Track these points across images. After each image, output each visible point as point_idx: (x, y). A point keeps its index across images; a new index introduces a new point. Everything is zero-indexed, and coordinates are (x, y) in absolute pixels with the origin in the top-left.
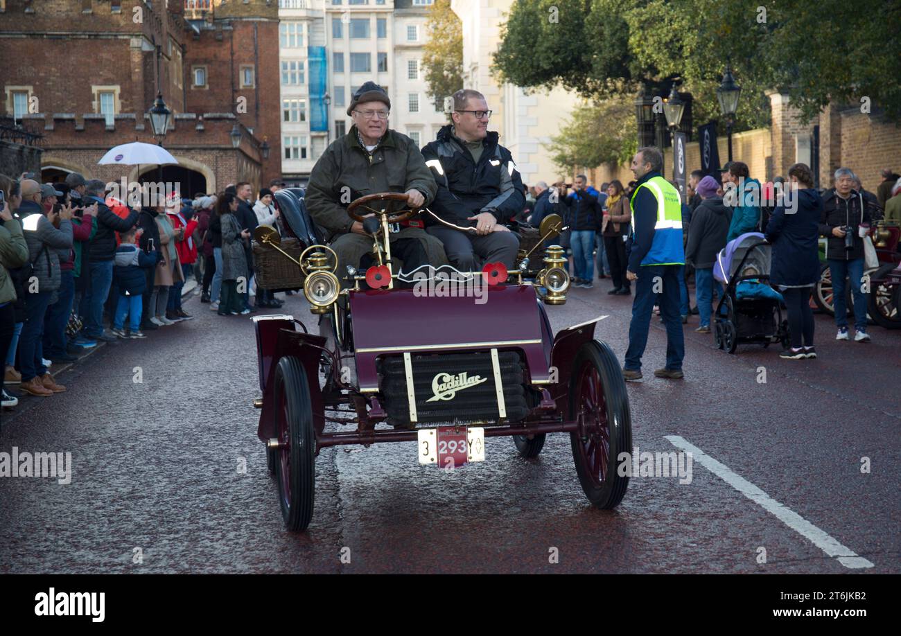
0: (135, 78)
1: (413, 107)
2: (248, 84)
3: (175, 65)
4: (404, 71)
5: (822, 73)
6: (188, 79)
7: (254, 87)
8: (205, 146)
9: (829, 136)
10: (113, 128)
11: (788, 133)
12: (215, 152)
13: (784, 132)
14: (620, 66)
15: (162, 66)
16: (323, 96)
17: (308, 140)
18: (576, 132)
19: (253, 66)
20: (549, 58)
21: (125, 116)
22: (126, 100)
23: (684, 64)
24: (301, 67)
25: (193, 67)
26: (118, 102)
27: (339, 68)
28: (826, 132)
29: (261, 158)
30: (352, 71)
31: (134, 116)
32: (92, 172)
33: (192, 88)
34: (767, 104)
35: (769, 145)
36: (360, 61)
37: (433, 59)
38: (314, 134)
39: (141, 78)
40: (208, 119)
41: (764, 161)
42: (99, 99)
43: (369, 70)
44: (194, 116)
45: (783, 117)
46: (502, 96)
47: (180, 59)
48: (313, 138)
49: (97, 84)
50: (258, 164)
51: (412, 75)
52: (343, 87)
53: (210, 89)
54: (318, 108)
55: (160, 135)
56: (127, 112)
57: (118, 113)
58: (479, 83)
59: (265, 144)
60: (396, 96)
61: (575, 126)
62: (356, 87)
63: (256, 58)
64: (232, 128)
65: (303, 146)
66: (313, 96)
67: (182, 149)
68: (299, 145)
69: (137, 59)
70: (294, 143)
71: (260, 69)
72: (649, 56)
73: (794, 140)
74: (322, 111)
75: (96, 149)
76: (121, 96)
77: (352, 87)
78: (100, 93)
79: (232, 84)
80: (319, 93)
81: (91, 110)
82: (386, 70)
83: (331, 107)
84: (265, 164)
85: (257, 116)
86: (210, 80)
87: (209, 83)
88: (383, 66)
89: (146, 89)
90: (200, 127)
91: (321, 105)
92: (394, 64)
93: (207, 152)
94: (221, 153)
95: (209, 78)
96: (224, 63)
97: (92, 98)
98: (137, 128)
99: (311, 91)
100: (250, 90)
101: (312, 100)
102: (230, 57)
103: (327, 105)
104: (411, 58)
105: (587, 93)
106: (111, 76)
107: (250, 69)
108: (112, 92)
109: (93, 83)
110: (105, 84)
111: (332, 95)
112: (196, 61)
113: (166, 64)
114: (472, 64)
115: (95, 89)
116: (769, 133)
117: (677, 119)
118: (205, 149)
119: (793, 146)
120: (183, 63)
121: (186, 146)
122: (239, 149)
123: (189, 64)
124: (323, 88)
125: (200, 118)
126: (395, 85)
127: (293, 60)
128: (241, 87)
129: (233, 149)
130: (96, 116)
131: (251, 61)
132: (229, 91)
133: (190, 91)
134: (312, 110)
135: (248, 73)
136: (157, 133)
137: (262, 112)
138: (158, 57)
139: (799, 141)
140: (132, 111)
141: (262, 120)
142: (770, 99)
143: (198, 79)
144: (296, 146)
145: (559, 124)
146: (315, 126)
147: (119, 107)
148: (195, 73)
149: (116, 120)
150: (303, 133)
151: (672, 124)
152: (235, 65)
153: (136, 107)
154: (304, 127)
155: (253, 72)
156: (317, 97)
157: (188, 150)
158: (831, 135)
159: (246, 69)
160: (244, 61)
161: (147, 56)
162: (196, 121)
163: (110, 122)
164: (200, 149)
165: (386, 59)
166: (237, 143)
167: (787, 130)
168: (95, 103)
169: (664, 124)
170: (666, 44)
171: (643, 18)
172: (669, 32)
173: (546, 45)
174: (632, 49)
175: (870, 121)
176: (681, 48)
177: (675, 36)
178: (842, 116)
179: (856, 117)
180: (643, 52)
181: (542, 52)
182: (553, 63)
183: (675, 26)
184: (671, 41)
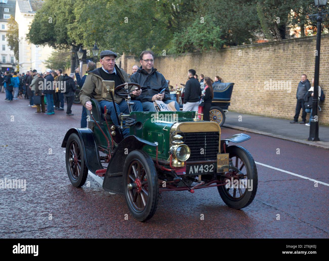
1: (4, 49)
4: (1, 38)
5: (121, 46)
14: (65, 41)
18: (52, 59)
20: (43, 37)
23: (83, 41)
37: (10, 35)
46: (30, 47)
51: (3, 39)
72: (73, 38)
104: (3, 34)
105: (55, 48)
114: (21, 37)
151: (80, 58)
169: (78, 58)
170: (78, 35)
171: (72, 27)
172: (79, 31)
173: (42, 33)
174: (68, 36)
175: (135, 60)
176: (83, 36)
177: (81, 33)
178: (128, 59)
179: (131, 59)
180: (71, 37)
181: (41, 35)
182: (45, 38)
183: (81, 30)
184: (80, 34)
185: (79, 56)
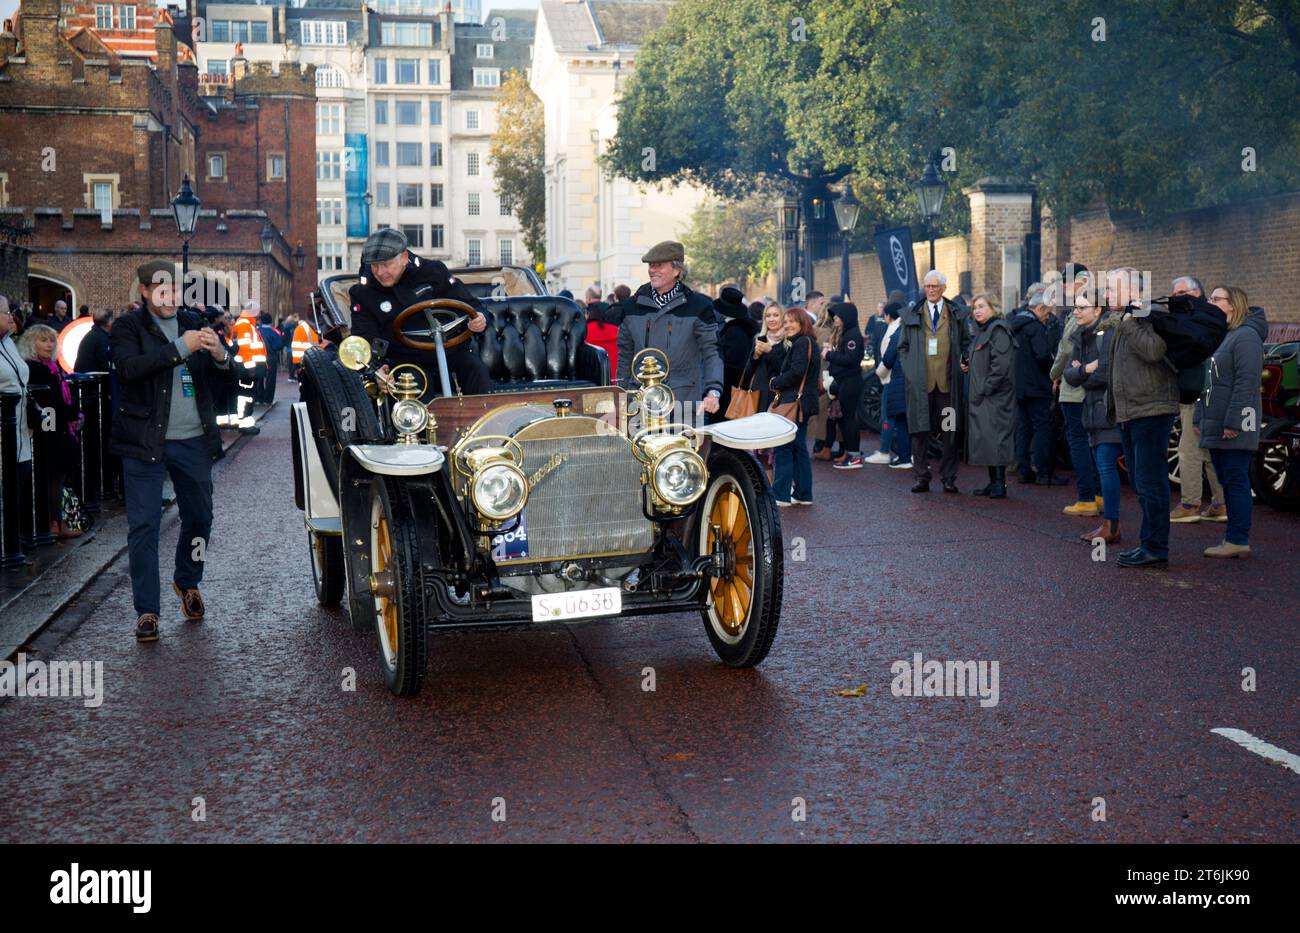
0: (139, 165)
1: (474, 209)
2: (276, 175)
3: (187, 151)
4: (463, 165)
5: (1082, 160)
6: (202, 168)
7: (285, 180)
8: (227, 251)
9: (1054, 246)
10: (110, 227)
11: (992, 243)
12: (240, 259)
13: (987, 241)
14: (770, 154)
15: (171, 151)
16: (363, 195)
17: (344, 246)
18: (695, 240)
19: (284, 154)
20: (681, 145)
21: (126, 211)
22: (127, 192)
23: (856, 153)
24: (337, 158)
25: (208, 154)
26: (117, 195)
27: (383, 160)
28: (1051, 242)
29: (292, 266)
30: (399, 164)
31: (137, 212)
32: (83, 282)
33: (207, 180)
34: (964, 206)
35: (964, 258)
36: (409, 154)
37: (504, 150)
38: (351, 240)
39: (146, 166)
40: (231, 217)
41: (957, 279)
42: (92, 191)
43: (420, 164)
44: (214, 213)
45: (987, 222)
47: (193, 143)
48: (350, 245)
49: (90, 171)
50: (289, 275)
51: (472, 170)
52: (388, 184)
53: (230, 180)
54: (356, 210)
55: (186, 232)
56: (128, 207)
57: (116, 208)
58: (568, 178)
59: (299, 249)
60: (453, 196)
61: (695, 232)
62: (403, 184)
63: (287, 144)
64: (262, 228)
65: (339, 255)
66: (352, 194)
67: (199, 254)
68: (333, 253)
69: (141, 140)
70: (327, 250)
71: (292, 159)
72: (812, 143)
73: (1000, 252)
74: (361, 212)
75: (89, 253)
76: (121, 187)
77: (398, 184)
78: (94, 182)
79: (258, 176)
80: (358, 190)
81: (82, 204)
82: (440, 163)
83: (373, 209)
84: (298, 275)
85: (288, 215)
86: (229, 171)
87: (228, 174)
88: (436, 160)
89: (152, 178)
90: (222, 227)
91: (360, 205)
92: (451, 157)
93: (230, 258)
94: (249, 260)
95: (228, 168)
96: (247, 149)
97: (83, 189)
98: (142, 227)
99: (349, 188)
100: (280, 184)
101: (349, 199)
102: (255, 142)
103: (368, 206)
104: (471, 151)
105: (726, 189)
106: (108, 161)
107: (280, 157)
108: (109, 182)
109: (84, 170)
110: (101, 172)
111: (374, 193)
112: (212, 147)
113: (176, 147)
114: (558, 155)
115: (87, 178)
116: (965, 244)
117: (851, 222)
118: (227, 255)
119: (999, 259)
120: (196, 149)
121: (203, 251)
122: (270, 256)
123: (202, 152)
124: (363, 184)
125: (222, 216)
126: (451, 182)
127: (327, 151)
128: (268, 180)
129: (264, 255)
130: (89, 212)
131: (281, 148)
132: (253, 184)
133: (204, 184)
134: (349, 212)
135: (277, 162)
136: (182, 229)
137: (294, 211)
138: (167, 140)
139: (1007, 252)
140: (135, 206)
141: (294, 221)
142: (969, 200)
143: (215, 169)
144: (329, 254)
145: (675, 229)
146: (354, 230)
147: (118, 200)
148: (211, 161)
149: (115, 217)
150: (339, 239)
151: (845, 228)
152: (261, 153)
153: (139, 201)
154: (340, 232)
155: (284, 162)
156: (356, 195)
157: (206, 255)
158: (1058, 246)
159: (275, 157)
160: (272, 148)
161: (153, 137)
162: (217, 219)
163: (107, 219)
164: (221, 254)
165: (440, 151)
166: (269, 248)
167: (992, 238)
168: (87, 196)
169: (836, 227)
170: (835, 128)
171: (805, 95)
172: (837, 112)
173: (677, 127)
174: (791, 133)
175: (1113, 227)
176: (852, 134)
177: (849, 119)
178: (1072, 221)
179: (1093, 223)
180: (804, 138)
181: (674, 137)
182: (687, 151)
183: (846, 105)
184: (841, 124)
185: (840, 220)
